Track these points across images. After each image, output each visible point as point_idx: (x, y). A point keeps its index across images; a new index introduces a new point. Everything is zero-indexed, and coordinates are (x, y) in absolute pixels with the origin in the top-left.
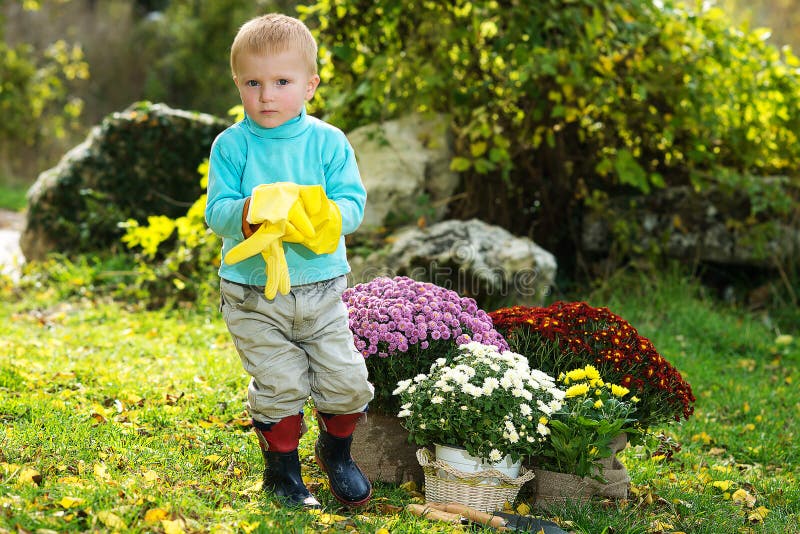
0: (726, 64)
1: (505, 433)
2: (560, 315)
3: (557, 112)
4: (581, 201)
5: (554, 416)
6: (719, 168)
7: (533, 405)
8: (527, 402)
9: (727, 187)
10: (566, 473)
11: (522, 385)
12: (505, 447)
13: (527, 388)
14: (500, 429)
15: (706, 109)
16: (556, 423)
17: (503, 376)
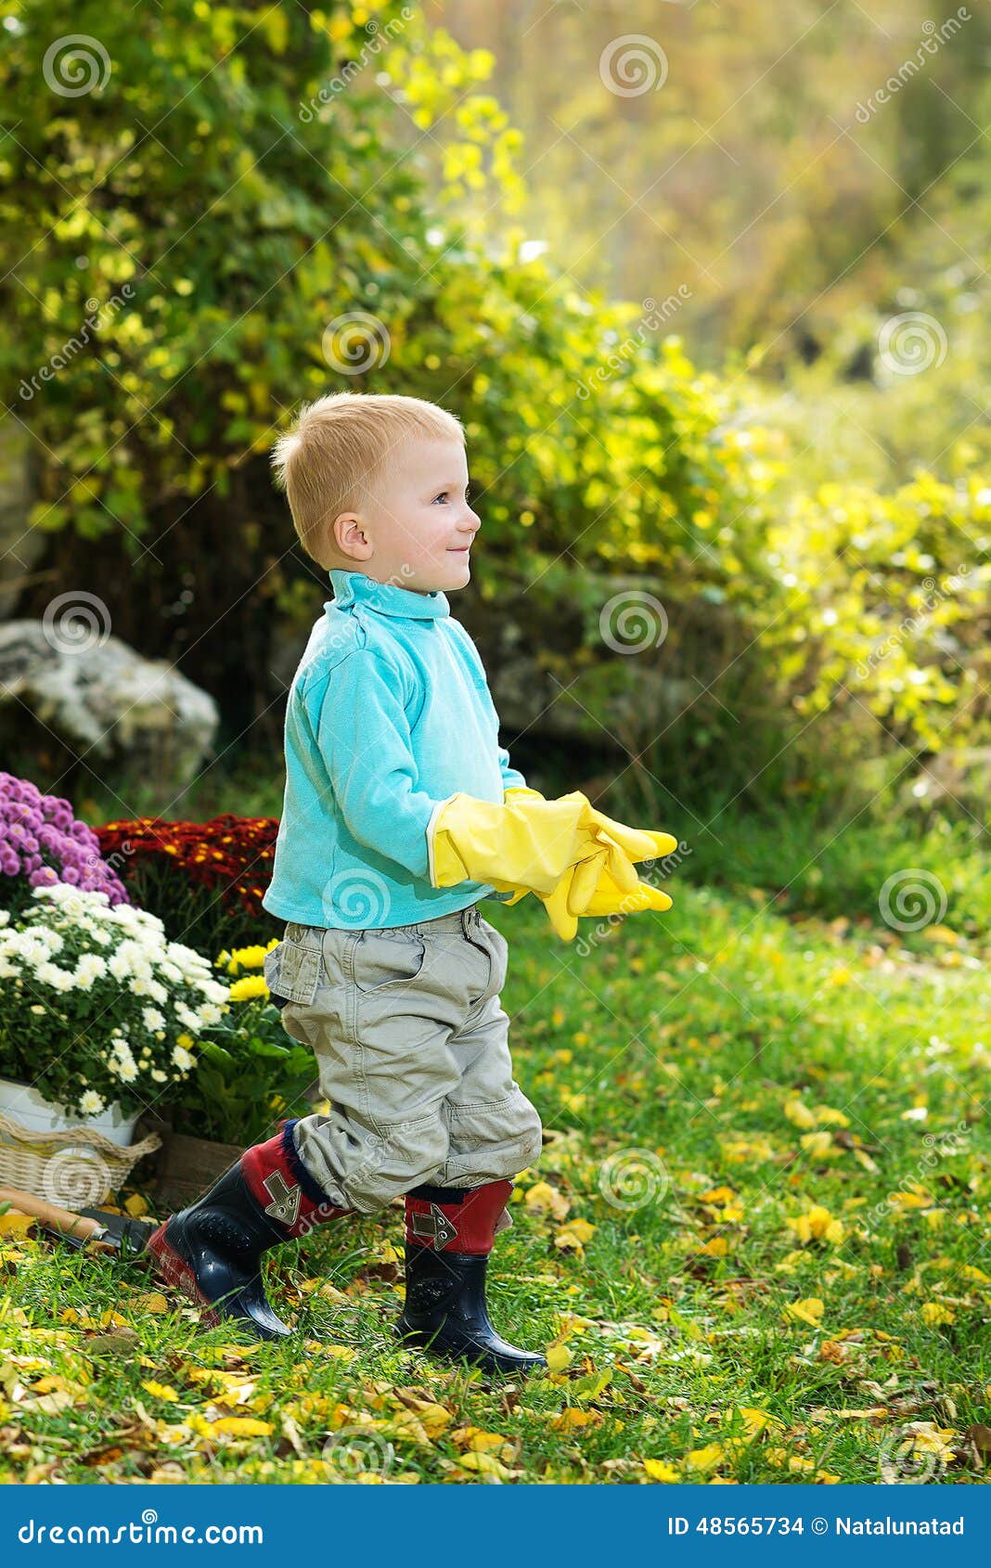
0: (553, 362)
1: (112, 1061)
2: (227, 840)
3: (236, 431)
4: (271, 602)
5: (207, 1035)
6: (529, 553)
7: (167, 1011)
8: (157, 1006)
9: (542, 591)
10: (220, 1140)
11: (149, 972)
12: (111, 1087)
13: (158, 978)
14: (104, 1054)
15: (513, 443)
16: (209, 1046)
17: (113, 952)
